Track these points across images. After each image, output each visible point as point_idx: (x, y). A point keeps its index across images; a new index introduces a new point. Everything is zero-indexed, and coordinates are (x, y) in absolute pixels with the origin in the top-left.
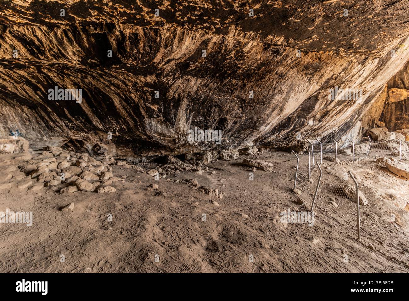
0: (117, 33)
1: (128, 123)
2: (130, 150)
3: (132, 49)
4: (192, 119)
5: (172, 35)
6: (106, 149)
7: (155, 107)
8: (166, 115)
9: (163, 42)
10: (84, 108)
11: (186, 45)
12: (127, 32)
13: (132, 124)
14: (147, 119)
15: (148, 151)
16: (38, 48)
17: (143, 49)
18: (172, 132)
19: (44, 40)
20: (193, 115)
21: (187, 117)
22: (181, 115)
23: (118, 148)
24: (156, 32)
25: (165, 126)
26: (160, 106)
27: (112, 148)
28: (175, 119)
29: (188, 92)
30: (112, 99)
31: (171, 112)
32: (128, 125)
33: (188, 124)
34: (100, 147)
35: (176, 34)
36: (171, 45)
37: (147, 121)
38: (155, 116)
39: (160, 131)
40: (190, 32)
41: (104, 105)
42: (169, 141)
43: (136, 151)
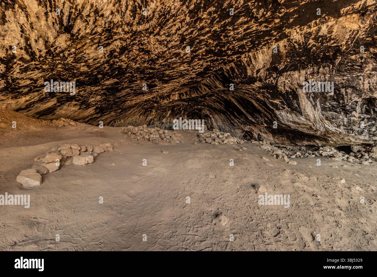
0: (225, 70)
1: (267, 116)
2: (286, 139)
3: (233, 75)
4: (321, 105)
5: (248, 59)
6: (265, 137)
7: (278, 101)
8: (290, 106)
9: (246, 64)
10: (242, 110)
11: (261, 59)
12: (228, 68)
13: (269, 116)
14: (277, 111)
15: (301, 140)
16: (210, 86)
17: (238, 72)
18: (303, 119)
19: (210, 83)
20: (320, 102)
21: (312, 104)
22: (304, 103)
23: (275, 137)
24: (240, 61)
25: (295, 115)
26: (280, 99)
27: (270, 137)
28: (300, 108)
29: (297, 84)
30: (251, 102)
31: (293, 103)
32: (268, 118)
33: (318, 111)
34: (261, 136)
35: (250, 57)
36: (251, 63)
37: (277, 112)
38: (281, 108)
39: (291, 120)
40: (258, 51)
41: (249, 106)
42: (308, 129)
43: (291, 140)
